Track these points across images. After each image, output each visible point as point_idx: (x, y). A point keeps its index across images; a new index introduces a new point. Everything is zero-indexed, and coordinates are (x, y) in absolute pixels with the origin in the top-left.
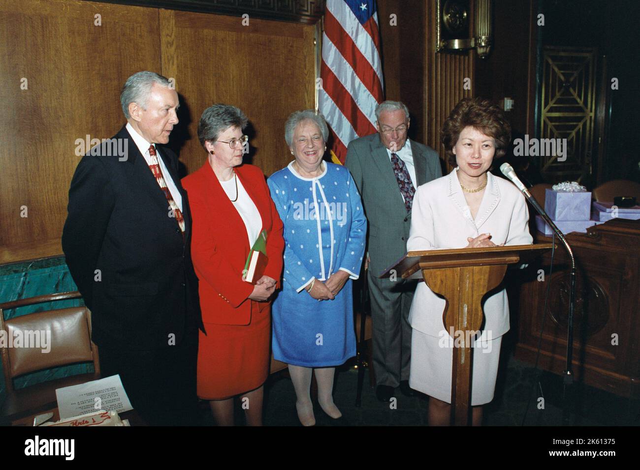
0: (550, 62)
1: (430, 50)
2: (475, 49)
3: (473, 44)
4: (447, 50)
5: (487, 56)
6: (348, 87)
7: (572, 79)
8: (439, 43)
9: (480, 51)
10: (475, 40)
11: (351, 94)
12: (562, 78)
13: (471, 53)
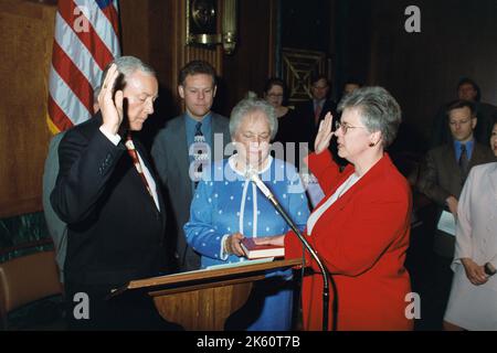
0: (287, 61)
1: (179, 42)
2: (222, 44)
3: (220, 40)
4: (196, 44)
5: (234, 52)
6: (86, 74)
7: (305, 78)
8: (188, 37)
9: (227, 46)
10: (222, 36)
11: (90, 80)
12: (298, 77)
13: (218, 48)
